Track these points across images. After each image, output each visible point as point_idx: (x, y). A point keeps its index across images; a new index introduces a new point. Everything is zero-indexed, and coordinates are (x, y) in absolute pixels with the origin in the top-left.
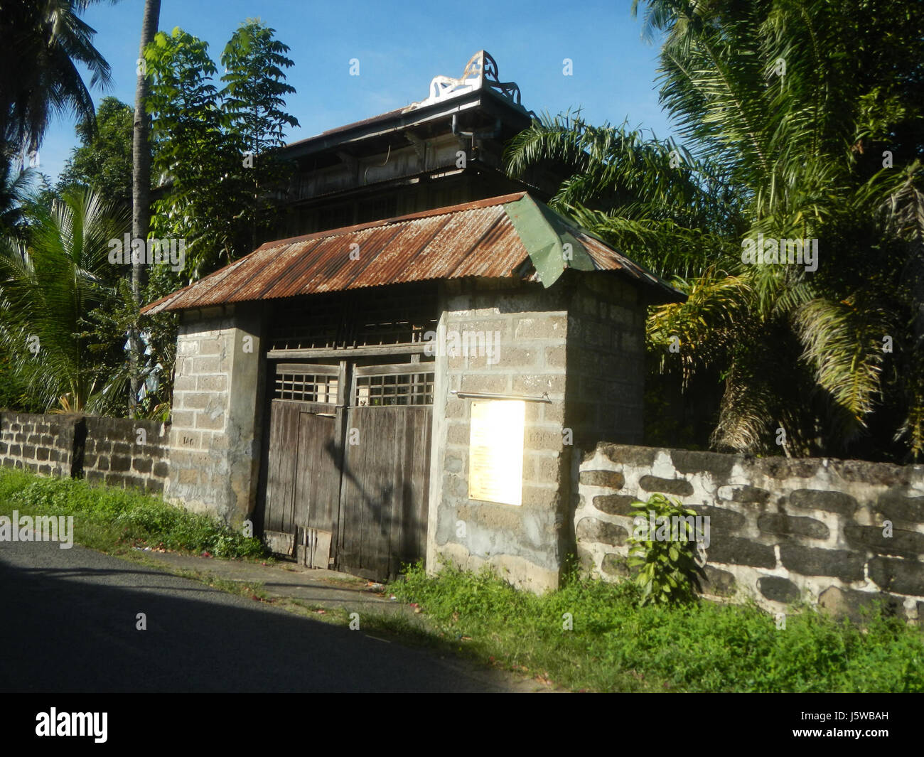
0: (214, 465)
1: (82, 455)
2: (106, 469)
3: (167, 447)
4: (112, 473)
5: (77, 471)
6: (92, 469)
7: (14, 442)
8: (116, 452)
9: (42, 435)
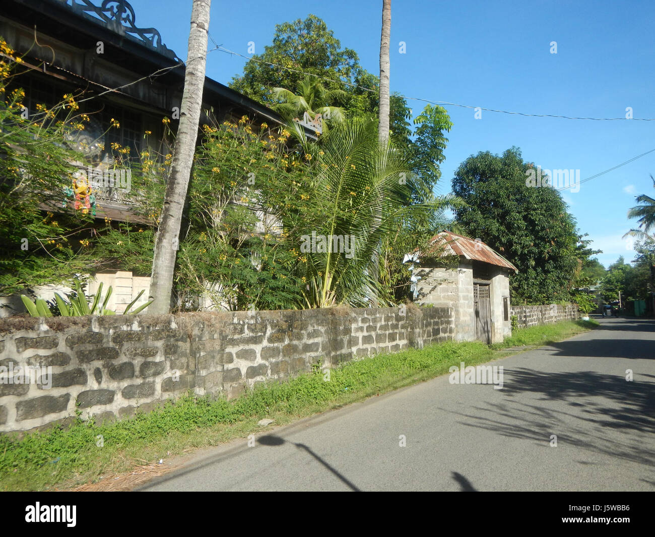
2: (431, 336)
4: (434, 338)
6: (424, 338)
7: (365, 334)
8: (434, 326)
9: (390, 323)
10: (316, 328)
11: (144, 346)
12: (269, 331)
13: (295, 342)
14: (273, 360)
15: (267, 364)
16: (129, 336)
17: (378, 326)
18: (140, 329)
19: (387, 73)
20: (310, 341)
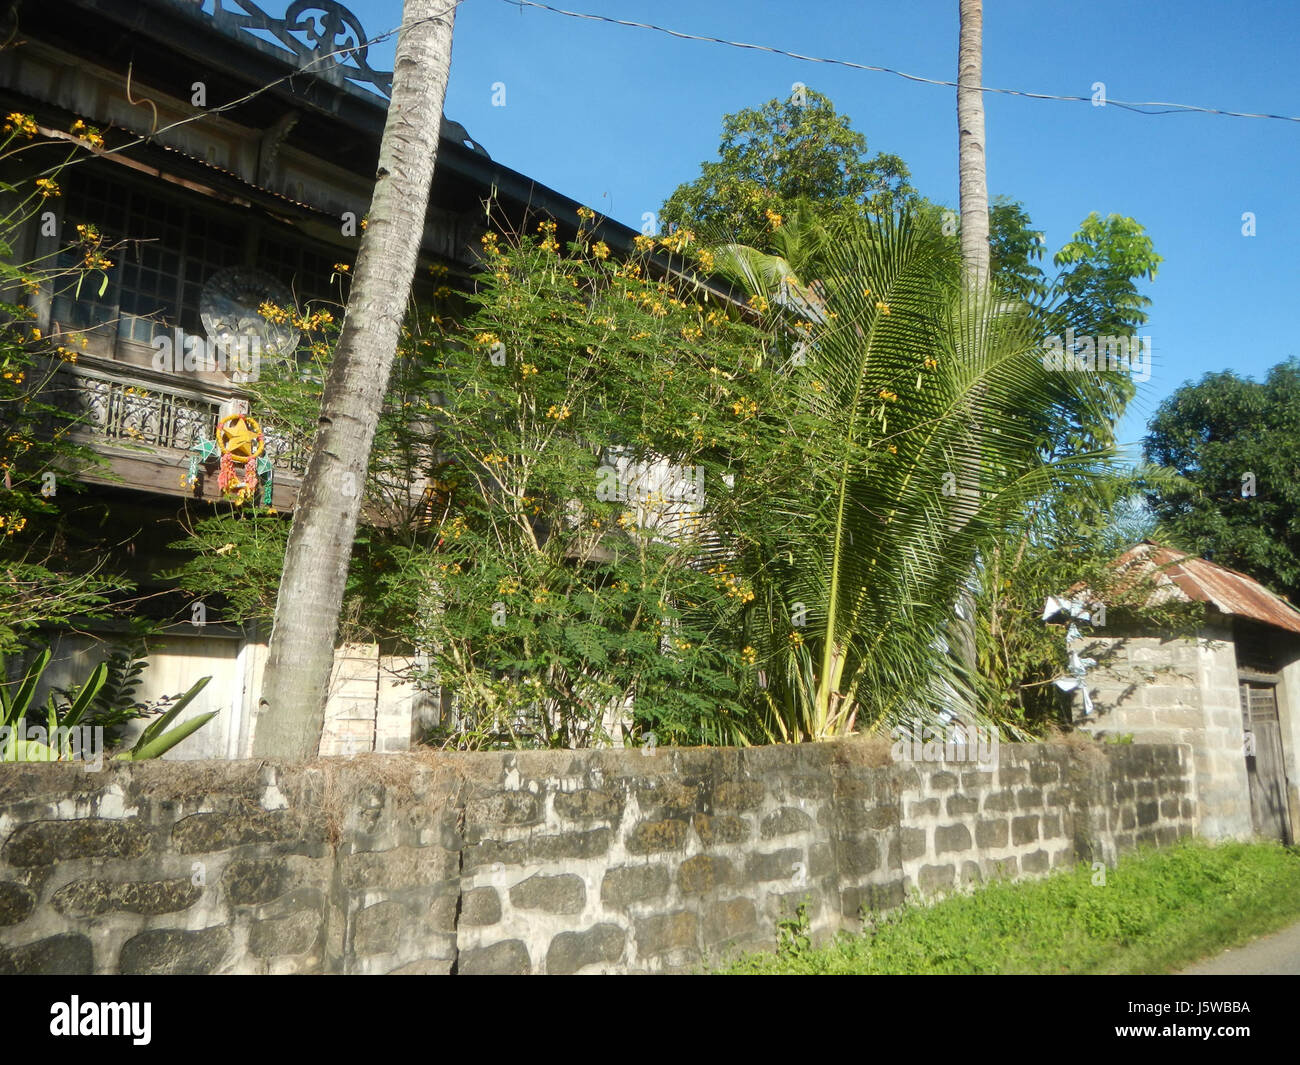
2: (1132, 826)
3: (1186, 778)
6: (1117, 832)
7: (945, 820)
8: (1140, 796)
9: (1017, 789)
10: (789, 803)
11: (143, 875)
12: (632, 815)
13: (721, 849)
14: (646, 910)
15: (623, 922)
16: (86, 839)
17: (983, 795)
18: (134, 812)
19: (979, 134)
20: (773, 846)
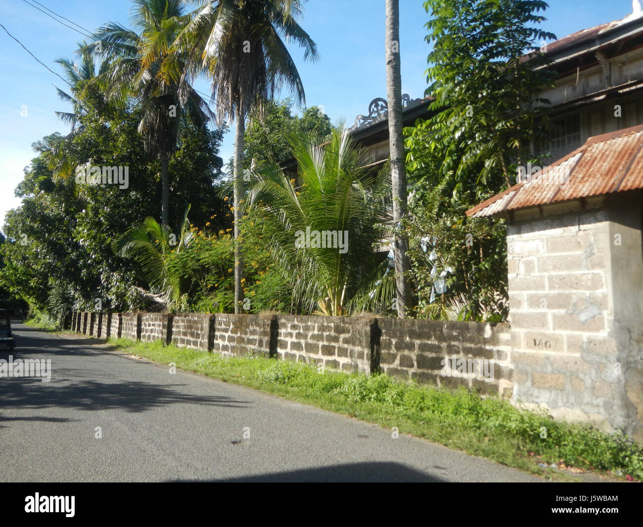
0: (593, 372)
1: (378, 353)
2: (412, 366)
3: (495, 348)
4: (420, 371)
5: (375, 368)
6: (392, 366)
7: (294, 340)
8: (422, 351)
13: (243, 336)
14: (232, 344)
17: (310, 334)
20: (251, 337)
